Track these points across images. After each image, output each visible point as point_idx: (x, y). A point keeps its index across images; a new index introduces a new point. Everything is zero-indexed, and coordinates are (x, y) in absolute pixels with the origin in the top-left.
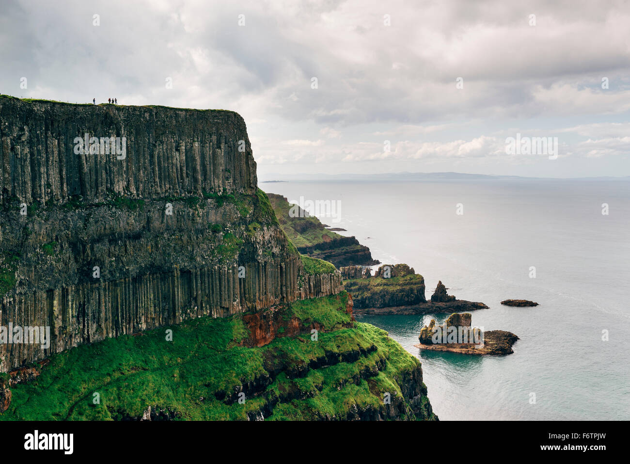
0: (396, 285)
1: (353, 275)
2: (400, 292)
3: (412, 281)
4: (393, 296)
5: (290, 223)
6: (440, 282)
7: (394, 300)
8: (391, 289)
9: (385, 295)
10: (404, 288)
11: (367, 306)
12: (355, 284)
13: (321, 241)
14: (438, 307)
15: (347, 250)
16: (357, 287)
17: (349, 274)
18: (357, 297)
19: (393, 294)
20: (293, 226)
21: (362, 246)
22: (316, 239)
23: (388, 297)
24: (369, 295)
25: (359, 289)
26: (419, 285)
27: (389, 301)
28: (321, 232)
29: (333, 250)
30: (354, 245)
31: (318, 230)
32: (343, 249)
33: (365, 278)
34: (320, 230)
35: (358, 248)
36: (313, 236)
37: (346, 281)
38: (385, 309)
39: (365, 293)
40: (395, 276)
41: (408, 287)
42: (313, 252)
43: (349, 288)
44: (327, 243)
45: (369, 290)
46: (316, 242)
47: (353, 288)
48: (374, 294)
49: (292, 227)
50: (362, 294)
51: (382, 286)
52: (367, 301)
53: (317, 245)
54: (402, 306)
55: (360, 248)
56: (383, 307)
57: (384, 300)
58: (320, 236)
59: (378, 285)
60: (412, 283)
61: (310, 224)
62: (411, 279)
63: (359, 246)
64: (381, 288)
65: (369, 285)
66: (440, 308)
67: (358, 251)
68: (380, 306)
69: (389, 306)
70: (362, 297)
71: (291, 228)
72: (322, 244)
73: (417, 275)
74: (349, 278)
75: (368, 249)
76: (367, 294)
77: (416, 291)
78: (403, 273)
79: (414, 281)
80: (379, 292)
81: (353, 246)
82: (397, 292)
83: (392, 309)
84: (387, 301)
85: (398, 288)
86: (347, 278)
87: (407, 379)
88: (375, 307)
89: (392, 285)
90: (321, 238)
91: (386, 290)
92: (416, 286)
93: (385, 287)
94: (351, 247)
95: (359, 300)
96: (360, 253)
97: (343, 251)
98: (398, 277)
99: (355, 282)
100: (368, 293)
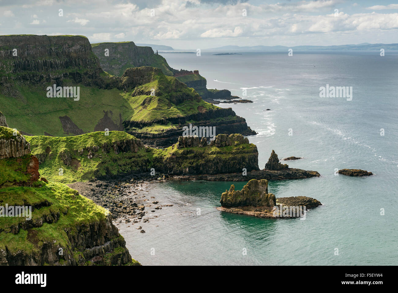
0: (229, 153)
1: (189, 144)
2: (232, 160)
3: (244, 150)
4: (225, 164)
5: (166, 94)
6: (273, 151)
7: (226, 167)
8: (224, 157)
9: (218, 163)
10: (236, 157)
11: (201, 173)
12: (191, 152)
13: (196, 112)
14: (268, 174)
15: (223, 120)
16: (193, 155)
17: (186, 143)
18: (193, 163)
19: (225, 162)
20: (169, 97)
21: (238, 117)
22: (191, 110)
23: (221, 164)
24: (203, 162)
25: (195, 157)
26: (251, 154)
27: (221, 169)
28: (197, 103)
29: (207, 121)
30: (231, 116)
31: (195, 102)
32: (219, 120)
33: (201, 146)
34: (197, 101)
35: (234, 118)
36: (189, 108)
37: (183, 149)
38: (217, 175)
39: (200, 160)
40: (229, 145)
41: (239, 156)
42: (186, 123)
43: (185, 156)
44: (202, 114)
45: (204, 158)
46: (190, 113)
47: (189, 156)
48: (209, 161)
49: (167, 99)
50: (197, 161)
51: (216, 154)
52: (201, 168)
53: (191, 115)
54: (234, 172)
55: (236, 119)
56: (216, 174)
57: (217, 167)
58: (196, 107)
59: (212, 153)
60: (244, 152)
61: (187, 95)
62: (244, 148)
63: (235, 117)
64: (215, 156)
65: (204, 153)
66: (270, 176)
67: (234, 122)
68: (213, 172)
69: (222, 173)
70: (197, 165)
71: (165, 99)
72: (197, 115)
73: (251, 144)
74: (186, 147)
75: (244, 120)
76: (201, 162)
77: (247, 160)
78: (236, 142)
79: (246, 150)
80: (212, 160)
81: (229, 117)
82: (229, 159)
83: (224, 176)
84: (220, 169)
85: (231, 156)
86: (184, 146)
87: (83, 231)
88: (208, 174)
89: (225, 153)
90: (196, 109)
91: (219, 158)
92: (249, 154)
93: (219, 155)
94: (228, 118)
95: (193, 167)
96: (235, 124)
97: (219, 121)
98: (232, 146)
99: (191, 150)
100: (202, 160)
